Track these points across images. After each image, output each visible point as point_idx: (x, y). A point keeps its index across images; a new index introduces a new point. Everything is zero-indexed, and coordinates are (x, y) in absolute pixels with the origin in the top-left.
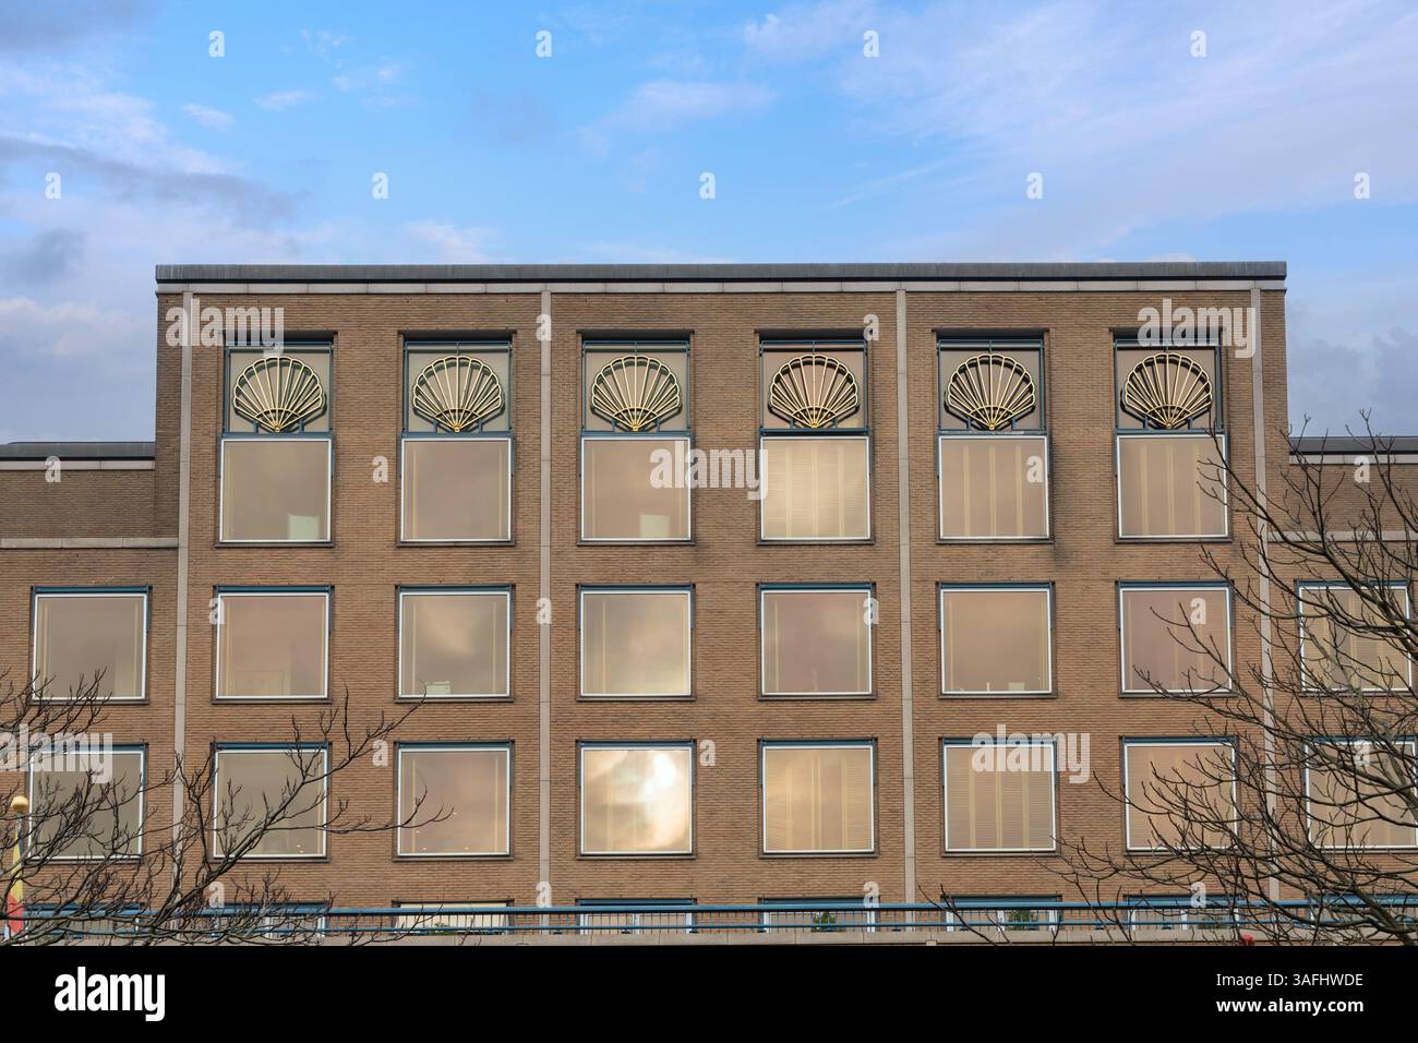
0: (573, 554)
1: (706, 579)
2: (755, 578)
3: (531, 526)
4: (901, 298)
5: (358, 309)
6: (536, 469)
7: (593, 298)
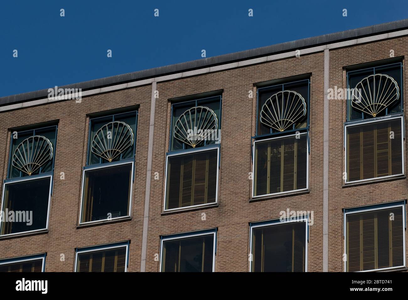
0: (159, 219)
1: (223, 224)
2: (248, 220)
3: (140, 207)
4: (327, 53)
5: (69, 107)
6: (144, 176)
7: (176, 81)
